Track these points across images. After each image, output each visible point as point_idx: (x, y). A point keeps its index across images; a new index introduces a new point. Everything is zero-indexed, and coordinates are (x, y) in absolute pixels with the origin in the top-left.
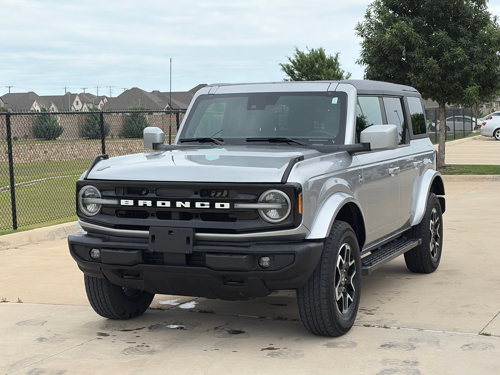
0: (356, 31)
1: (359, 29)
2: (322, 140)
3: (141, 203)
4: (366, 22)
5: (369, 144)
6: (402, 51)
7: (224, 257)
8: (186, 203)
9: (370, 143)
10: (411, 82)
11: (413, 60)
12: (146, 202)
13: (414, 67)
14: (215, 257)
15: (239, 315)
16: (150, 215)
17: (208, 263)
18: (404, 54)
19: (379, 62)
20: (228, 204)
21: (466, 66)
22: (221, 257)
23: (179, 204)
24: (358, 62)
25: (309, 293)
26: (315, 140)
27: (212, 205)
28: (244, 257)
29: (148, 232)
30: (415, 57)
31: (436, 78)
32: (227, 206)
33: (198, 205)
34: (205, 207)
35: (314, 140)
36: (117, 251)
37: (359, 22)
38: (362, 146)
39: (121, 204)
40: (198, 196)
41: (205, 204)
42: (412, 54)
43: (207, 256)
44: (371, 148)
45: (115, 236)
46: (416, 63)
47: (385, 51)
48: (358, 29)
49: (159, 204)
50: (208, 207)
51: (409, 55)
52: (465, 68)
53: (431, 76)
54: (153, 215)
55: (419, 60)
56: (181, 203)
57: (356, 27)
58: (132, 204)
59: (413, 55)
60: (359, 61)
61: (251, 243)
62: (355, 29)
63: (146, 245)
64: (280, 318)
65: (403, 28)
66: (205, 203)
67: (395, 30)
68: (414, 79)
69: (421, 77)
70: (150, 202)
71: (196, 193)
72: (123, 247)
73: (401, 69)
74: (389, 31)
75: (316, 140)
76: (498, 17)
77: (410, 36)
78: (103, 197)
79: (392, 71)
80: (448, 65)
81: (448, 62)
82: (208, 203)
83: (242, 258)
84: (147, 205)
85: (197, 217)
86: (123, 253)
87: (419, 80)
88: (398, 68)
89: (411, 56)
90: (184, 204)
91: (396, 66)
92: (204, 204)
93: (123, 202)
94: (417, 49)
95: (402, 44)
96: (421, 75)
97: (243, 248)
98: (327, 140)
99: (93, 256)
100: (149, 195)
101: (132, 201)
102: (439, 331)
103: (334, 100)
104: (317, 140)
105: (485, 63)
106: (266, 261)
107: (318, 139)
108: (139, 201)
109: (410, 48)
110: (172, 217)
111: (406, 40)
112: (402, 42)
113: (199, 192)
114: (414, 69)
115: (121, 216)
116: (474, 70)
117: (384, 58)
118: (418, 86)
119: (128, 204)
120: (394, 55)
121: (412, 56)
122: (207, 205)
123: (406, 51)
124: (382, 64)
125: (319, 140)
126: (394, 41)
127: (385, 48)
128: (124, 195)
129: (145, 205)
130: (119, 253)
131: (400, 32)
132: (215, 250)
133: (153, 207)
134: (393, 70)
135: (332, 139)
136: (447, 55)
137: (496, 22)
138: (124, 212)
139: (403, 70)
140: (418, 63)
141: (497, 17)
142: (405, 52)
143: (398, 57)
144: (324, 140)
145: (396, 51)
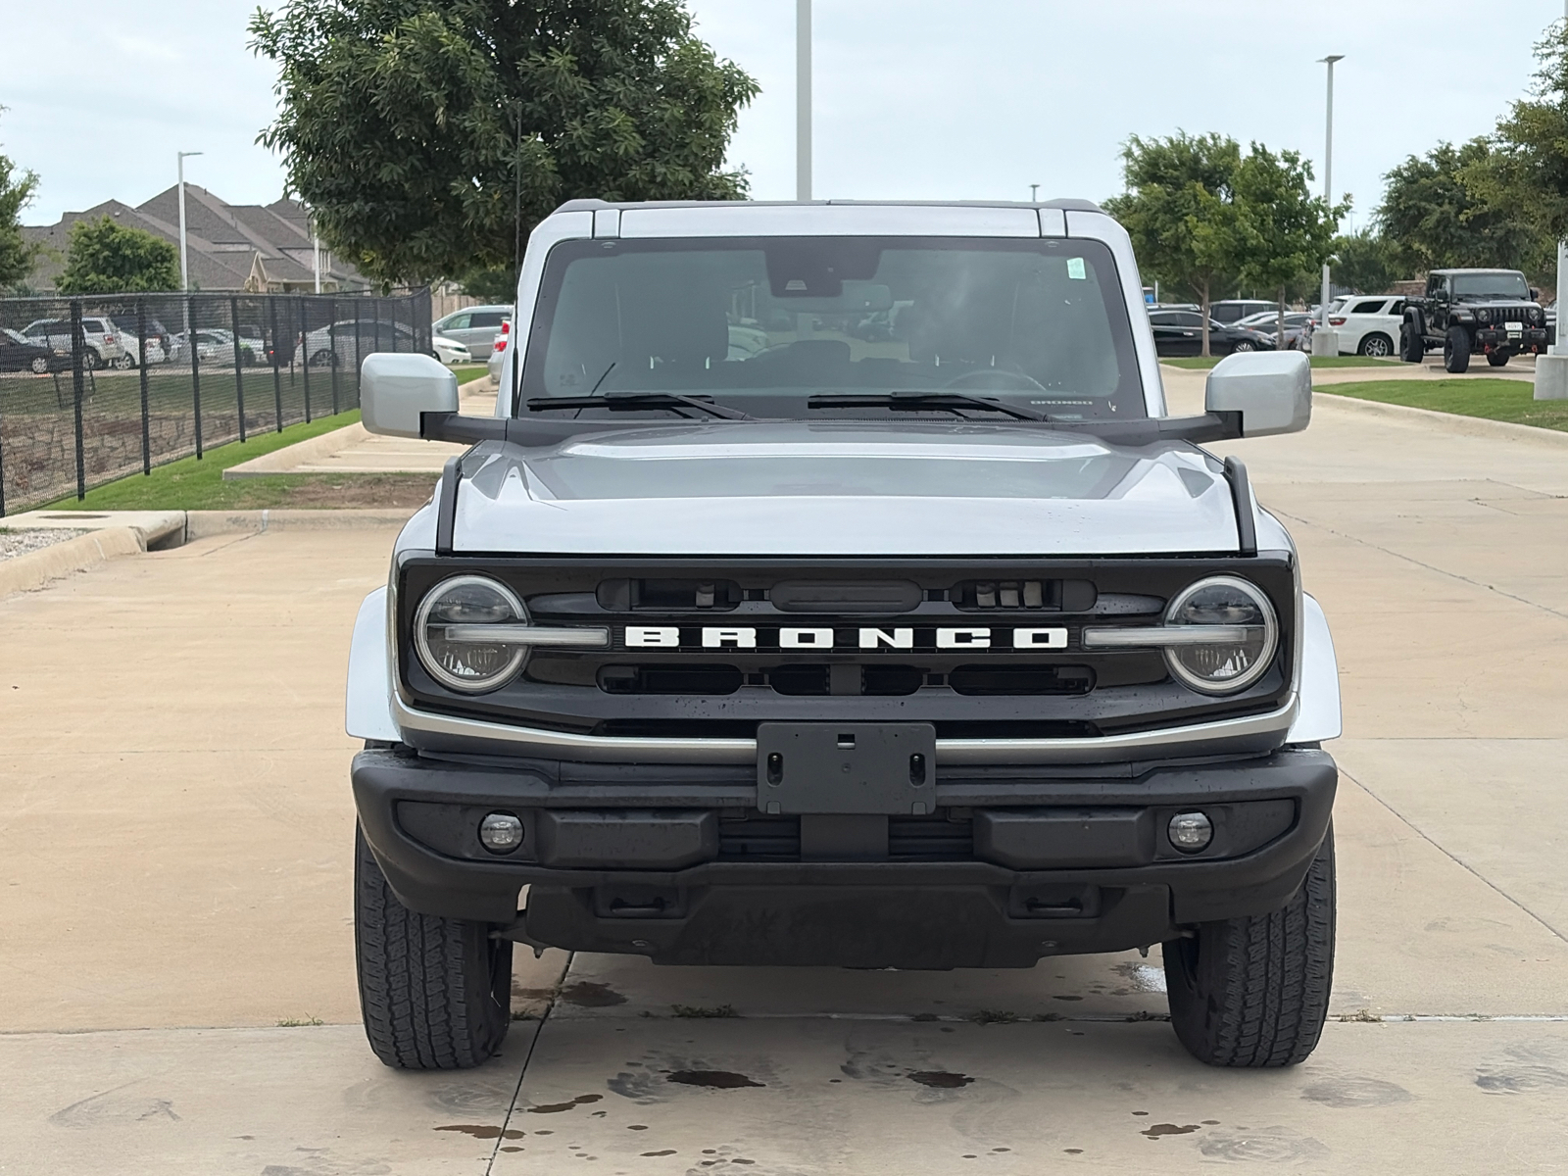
0: (255, 37)
1: (262, 29)
2: (1074, 403)
3: (711, 637)
4: (290, 9)
5: (1237, 415)
6: (437, 108)
7: (1063, 822)
8: (897, 631)
9: (1240, 413)
10: (464, 210)
11: (470, 139)
12: (735, 634)
13: (469, 160)
14: (1027, 823)
15: (835, 1016)
16: (746, 680)
17: (999, 844)
18: (441, 117)
19: (356, 142)
20: (1064, 632)
21: (633, 168)
22: (1051, 824)
23: (869, 638)
24: (262, 140)
25: (1269, 926)
26: (1051, 400)
27: (1002, 639)
28: (1135, 817)
29: (749, 744)
30: (473, 131)
31: (543, 201)
32: (1058, 638)
33: (945, 638)
34: (975, 644)
35: (1049, 402)
36: (624, 818)
37: (259, 8)
38: (1219, 422)
39: (628, 644)
40: (946, 608)
41: (974, 635)
42: (464, 120)
43: (996, 819)
44: (1245, 429)
45: (587, 763)
46: (478, 149)
47: (378, 108)
48: (258, 29)
49: (789, 638)
50: (986, 644)
51: (454, 123)
52: (631, 173)
53: (529, 193)
54: (756, 680)
55: (486, 140)
56: (877, 633)
57: (253, 23)
58: (674, 642)
59: (467, 124)
60: (264, 135)
61: (1135, 765)
62: (249, 29)
63: (745, 793)
64: (988, 1018)
65: (436, 34)
66: (975, 632)
67: (413, 41)
68: (474, 202)
69: (496, 197)
70: (752, 632)
71: (935, 596)
72: (647, 804)
73: (427, 167)
74: (394, 41)
75: (1054, 402)
76: (694, 16)
77: (460, 61)
78: (539, 619)
79: (401, 171)
80: (582, 163)
81: (582, 153)
82: (987, 632)
83: (1131, 822)
84: (740, 645)
85: (936, 681)
86: (653, 825)
87: (490, 206)
88: (417, 163)
89: (462, 127)
90: (892, 636)
91: (410, 157)
92: (970, 634)
93: (635, 636)
94: (478, 104)
95: (437, 84)
96: (493, 190)
97: (1112, 785)
98: (1090, 403)
99: (489, 841)
100: (746, 608)
101: (675, 631)
102: (1537, 1016)
103: (1072, 266)
104: (1059, 402)
105: (686, 158)
106: (1190, 827)
107: (1062, 399)
108: (705, 630)
109: (458, 102)
110: (833, 687)
111: (445, 71)
112: (436, 78)
113: (946, 593)
114: (473, 167)
115: (619, 687)
116: (659, 184)
117: (373, 128)
118: (488, 224)
119: (658, 641)
120: (408, 121)
121: (466, 128)
122: (981, 638)
123: (447, 108)
124: (365, 148)
125: (1064, 402)
126: (413, 76)
127: (379, 97)
128: (631, 610)
129: (729, 645)
130: (634, 825)
131: (427, 49)
132: (1022, 797)
133: (759, 651)
134: (404, 170)
135: (1105, 399)
136: (577, 129)
137: (690, 31)
138: (629, 674)
139: (432, 171)
140: (484, 152)
141: (691, 16)
142: (443, 113)
143: (420, 130)
144: (1080, 403)
145: (417, 108)
